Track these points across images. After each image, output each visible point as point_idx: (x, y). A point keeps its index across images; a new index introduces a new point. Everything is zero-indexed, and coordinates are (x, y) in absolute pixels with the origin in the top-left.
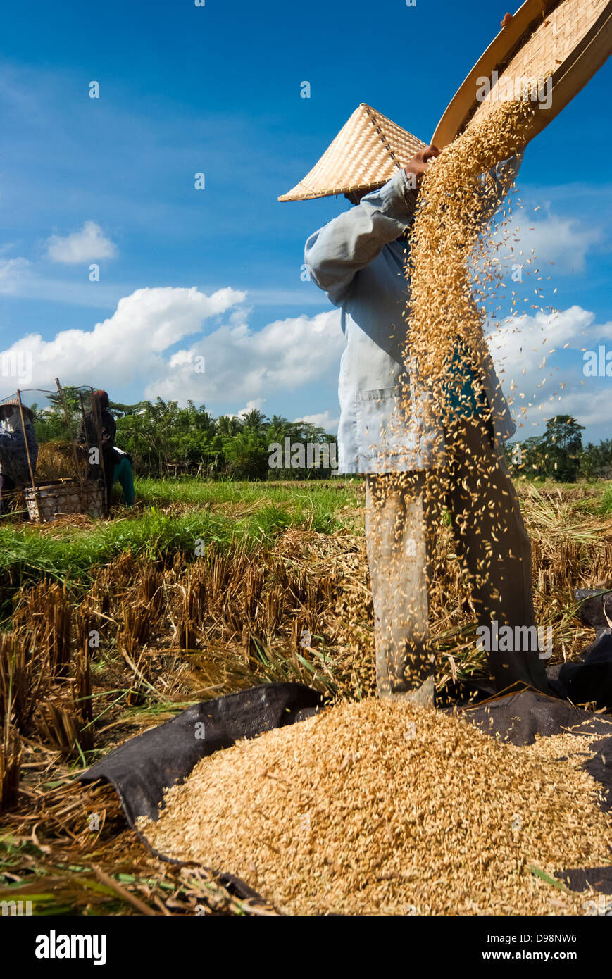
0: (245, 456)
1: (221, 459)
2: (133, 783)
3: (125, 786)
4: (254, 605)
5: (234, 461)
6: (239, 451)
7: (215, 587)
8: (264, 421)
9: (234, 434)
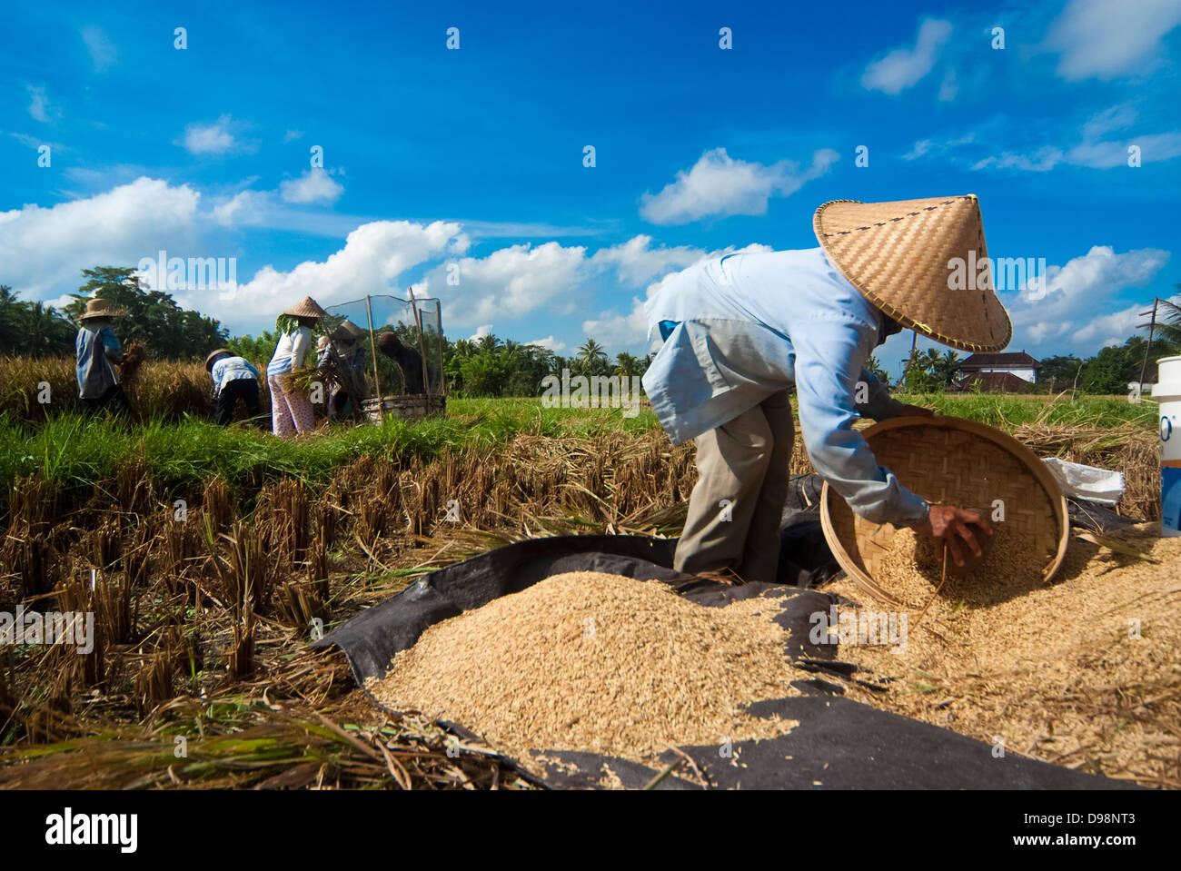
0: (481, 376)
1: (459, 378)
2: (362, 648)
3: (355, 651)
4: (485, 499)
5: (471, 380)
6: (476, 370)
7: (448, 485)
8: (499, 344)
9: (471, 355)
